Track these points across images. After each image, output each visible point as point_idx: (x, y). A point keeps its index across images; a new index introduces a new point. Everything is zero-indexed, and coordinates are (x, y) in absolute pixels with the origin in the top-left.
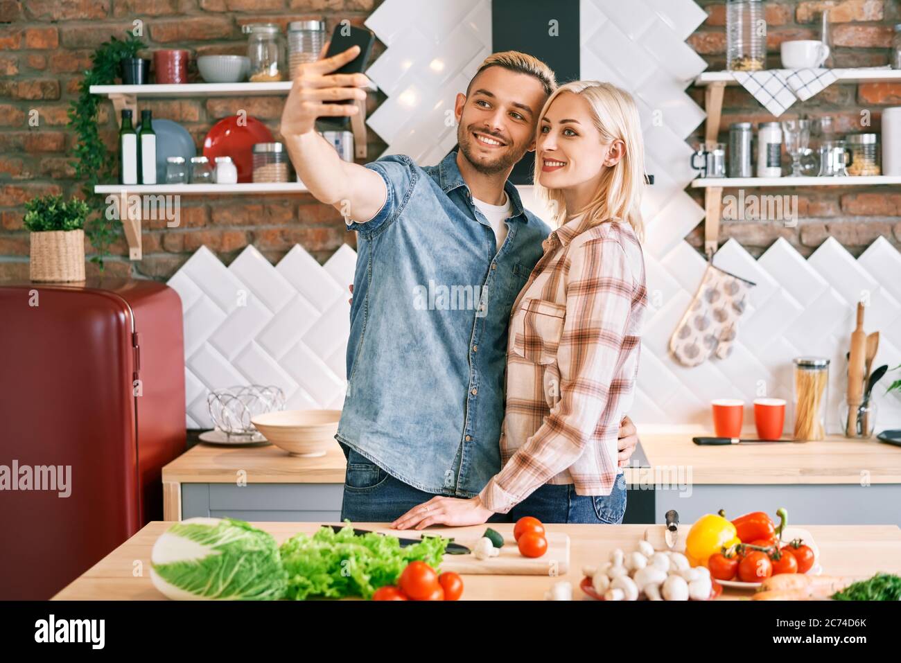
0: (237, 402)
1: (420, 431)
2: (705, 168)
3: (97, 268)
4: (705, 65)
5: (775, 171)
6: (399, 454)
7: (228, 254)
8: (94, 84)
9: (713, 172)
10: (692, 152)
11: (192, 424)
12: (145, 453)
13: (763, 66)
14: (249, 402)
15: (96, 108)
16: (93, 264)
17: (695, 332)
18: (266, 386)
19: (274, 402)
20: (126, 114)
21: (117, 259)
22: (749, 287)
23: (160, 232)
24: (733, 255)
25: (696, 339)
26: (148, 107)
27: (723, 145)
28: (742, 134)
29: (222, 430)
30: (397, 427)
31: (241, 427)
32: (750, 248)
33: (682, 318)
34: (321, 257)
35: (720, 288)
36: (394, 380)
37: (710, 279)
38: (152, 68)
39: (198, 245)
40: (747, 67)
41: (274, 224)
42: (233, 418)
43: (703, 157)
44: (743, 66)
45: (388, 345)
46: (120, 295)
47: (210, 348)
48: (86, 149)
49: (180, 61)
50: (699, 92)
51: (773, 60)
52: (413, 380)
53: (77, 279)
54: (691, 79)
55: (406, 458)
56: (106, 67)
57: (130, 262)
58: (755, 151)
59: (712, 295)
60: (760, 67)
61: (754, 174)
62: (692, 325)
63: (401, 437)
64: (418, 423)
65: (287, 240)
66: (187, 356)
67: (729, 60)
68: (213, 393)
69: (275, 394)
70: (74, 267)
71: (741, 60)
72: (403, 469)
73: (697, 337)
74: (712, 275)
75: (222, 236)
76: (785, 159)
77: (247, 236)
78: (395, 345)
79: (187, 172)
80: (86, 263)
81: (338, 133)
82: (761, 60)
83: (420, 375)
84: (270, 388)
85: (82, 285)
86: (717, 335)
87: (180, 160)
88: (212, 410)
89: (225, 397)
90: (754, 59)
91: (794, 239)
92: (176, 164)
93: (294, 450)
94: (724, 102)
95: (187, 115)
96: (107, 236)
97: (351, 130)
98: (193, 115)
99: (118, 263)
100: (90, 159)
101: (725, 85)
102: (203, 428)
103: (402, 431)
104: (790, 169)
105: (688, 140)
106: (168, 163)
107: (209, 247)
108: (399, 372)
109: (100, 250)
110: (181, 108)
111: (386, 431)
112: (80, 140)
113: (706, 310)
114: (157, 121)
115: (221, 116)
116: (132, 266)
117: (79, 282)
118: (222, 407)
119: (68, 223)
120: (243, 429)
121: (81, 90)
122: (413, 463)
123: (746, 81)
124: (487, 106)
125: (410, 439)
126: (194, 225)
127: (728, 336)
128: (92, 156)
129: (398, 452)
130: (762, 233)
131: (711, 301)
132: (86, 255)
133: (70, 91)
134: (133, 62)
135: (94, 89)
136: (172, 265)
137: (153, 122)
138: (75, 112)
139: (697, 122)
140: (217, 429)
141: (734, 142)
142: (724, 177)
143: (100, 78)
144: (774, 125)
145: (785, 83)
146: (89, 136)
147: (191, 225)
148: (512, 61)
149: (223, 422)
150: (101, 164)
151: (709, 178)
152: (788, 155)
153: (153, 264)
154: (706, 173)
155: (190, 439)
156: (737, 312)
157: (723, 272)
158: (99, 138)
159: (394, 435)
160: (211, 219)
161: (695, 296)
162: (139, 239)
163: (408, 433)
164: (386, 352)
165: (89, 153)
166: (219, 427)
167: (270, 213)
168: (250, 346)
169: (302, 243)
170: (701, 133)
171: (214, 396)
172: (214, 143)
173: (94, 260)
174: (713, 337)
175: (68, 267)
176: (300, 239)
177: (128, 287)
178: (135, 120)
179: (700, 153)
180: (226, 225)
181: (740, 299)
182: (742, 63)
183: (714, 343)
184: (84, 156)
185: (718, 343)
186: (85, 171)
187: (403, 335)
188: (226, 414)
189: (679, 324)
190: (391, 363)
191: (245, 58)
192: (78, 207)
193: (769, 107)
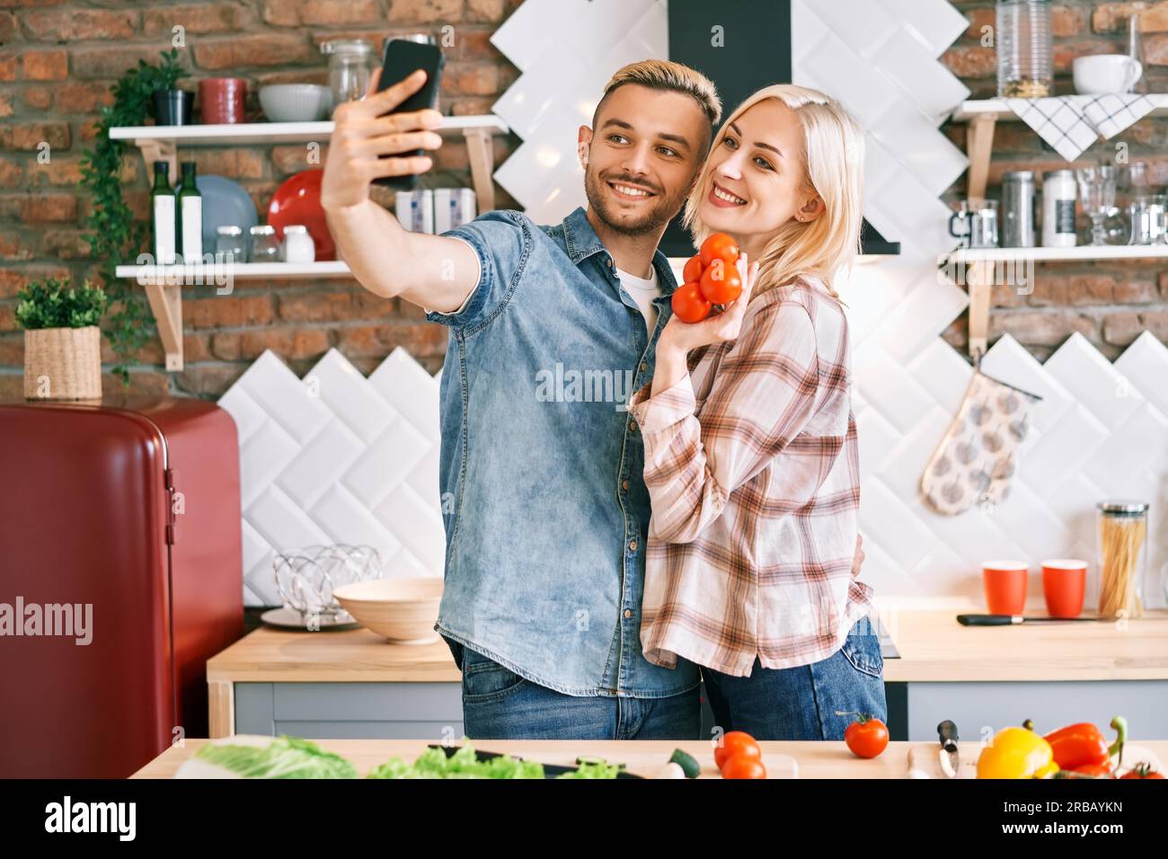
0: (315, 568)
1: (558, 610)
2: (969, 236)
3: (122, 382)
4: (967, 93)
5: (1068, 239)
6: (530, 646)
7: (303, 361)
8: (115, 126)
9: (981, 241)
10: (949, 213)
11: (251, 599)
12: (183, 641)
13: (1049, 91)
14: (332, 566)
15: (119, 159)
16: (115, 375)
17: (957, 467)
18: (355, 545)
19: (366, 568)
20: (160, 168)
21: (150, 369)
22: (1032, 402)
23: (209, 331)
24: (1009, 358)
25: (959, 476)
26: (192, 157)
27: (994, 203)
28: (1020, 188)
29: (293, 607)
30: (526, 608)
31: (319, 602)
32: (1032, 347)
33: (939, 446)
34: (431, 366)
35: (992, 404)
36: (516, 540)
37: (977, 392)
38: (196, 105)
39: (262, 349)
40: (1027, 93)
41: (366, 319)
42: (309, 590)
43: (966, 220)
44: (1021, 91)
45: (503, 490)
46: (148, 417)
47: (277, 493)
48: (104, 216)
49: (235, 93)
50: (959, 131)
51: (1063, 84)
52: (543, 537)
53: (90, 396)
54: (948, 111)
55: (542, 651)
56: (133, 103)
57: (167, 374)
58: (1038, 211)
59: (980, 414)
60: (1044, 93)
61: (1038, 243)
62: (952, 456)
63: (533, 622)
64: (554, 599)
65: (384, 342)
66: (245, 505)
67: (1001, 85)
68: (281, 556)
69: (367, 556)
70: (86, 378)
71: (1018, 83)
72: (539, 668)
73: (959, 474)
74: (979, 386)
75: (294, 337)
76: (1082, 223)
77: (329, 336)
78: (514, 489)
79: (245, 247)
80: (104, 377)
81: (455, 191)
82: (1046, 83)
83: (552, 531)
84: (361, 549)
85: (98, 403)
86: (988, 471)
87: (234, 231)
88: (279, 580)
89: (298, 560)
90: (1036, 82)
91: (1094, 335)
92: (229, 237)
93: (394, 635)
94: (995, 143)
95: (245, 170)
96: (134, 338)
97: (472, 187)
98: (254, 169)
99: (151, 375)
100: (110, 230)
101: (996, 118)
102: (269, 604)
103: (533, 613)
104: (1087, 236)
105: (943, 198)
106: (219, 236)
107: (276, 353)
108: (522, 527)
109: (125, 356)
110: (237, 161)
111: (510, 615)
112: (97, 204)
113: (972, 435)
114: (204, 178)
115: (293, 170)
116: (170, 380)
117: (92, 399)
118: (294, 575)
119: (77, 317)
120: (323, 606)
121: (98, 135)
122: (552, 657)
123: (1027, 111)
124: (623, 141)
125: (545, 623)
126: (256, 322)
127: (1004, 471)
128: (113, 226)
129: (530, 643)
130: (1050, 326)
131: (979, 423)
132: (103, 364)
133: (84, 138)
134: (170, 94)
135: (116, 133)
136: (226, 378)
137: (198, 179)
138: (89, 166)
139: (956, 173)
140: (287, 606)
141: (1009, 197)
142: (996, 247)
143: (125, 119)
144: (1065, 174)
145: (1081, 115)
146: (109, 198)
147: (252, 322)
148: (652, 74)
149: (294, 595)
150: (125, 238)
151: (975, 248)
152: (1086, 216)
153: (199, 376)
154: (970, 242)
155: (249, 620)
156: (1015, 437)
157: (996, 382)
158: (123, 201)
159: (523, 621)
160: (278, 314)
161: (956, 416)
162: (179, 342)
163: (542, 615)
164: (500, 500)
165: (109, 221)
166: (289, 602)
167: (361, 305)
168: (332, 489)
169: (405, 346)
170: (961, 189)
171: (282, 559)
172: (282, 208)
173: (116, 371)
174: (982, 473)
175: (77, 379)
176: (403, 340)
177: (164, 406)
178: (173, 175)
179: (962, 214)
180: (299, 321)
181: (1020, 419)
182: (1020, 87)
183: (984, 483)
184: (102, 226)
185: (989, 481)
186: (103, 249)
187: (523, 474)
188: (300, 585)
189: (934, 454)
190: (511, 515)
191: (325, 88)
192: (91, 295)
193: (1059, 148)
